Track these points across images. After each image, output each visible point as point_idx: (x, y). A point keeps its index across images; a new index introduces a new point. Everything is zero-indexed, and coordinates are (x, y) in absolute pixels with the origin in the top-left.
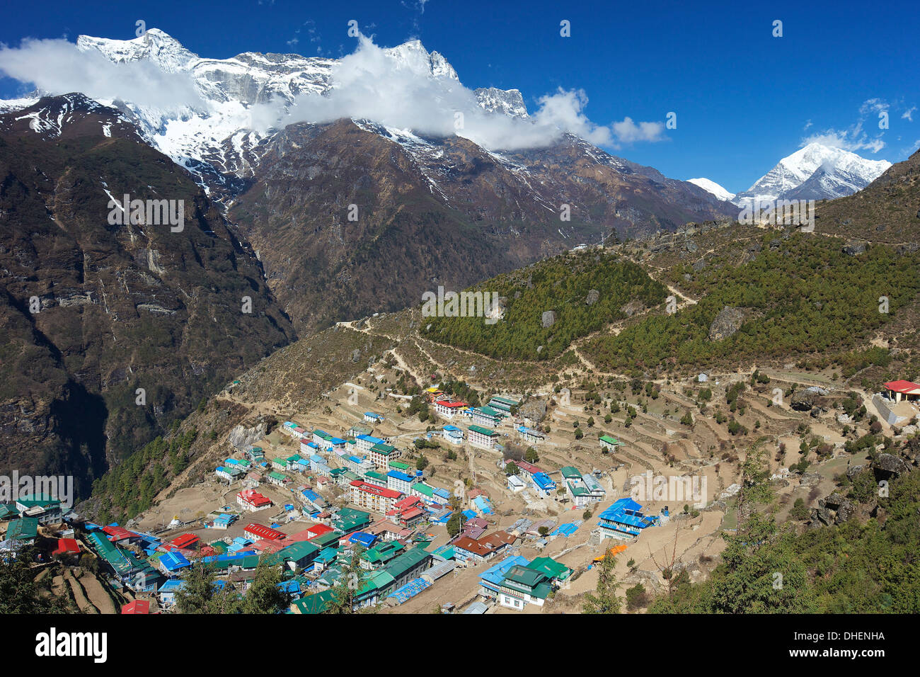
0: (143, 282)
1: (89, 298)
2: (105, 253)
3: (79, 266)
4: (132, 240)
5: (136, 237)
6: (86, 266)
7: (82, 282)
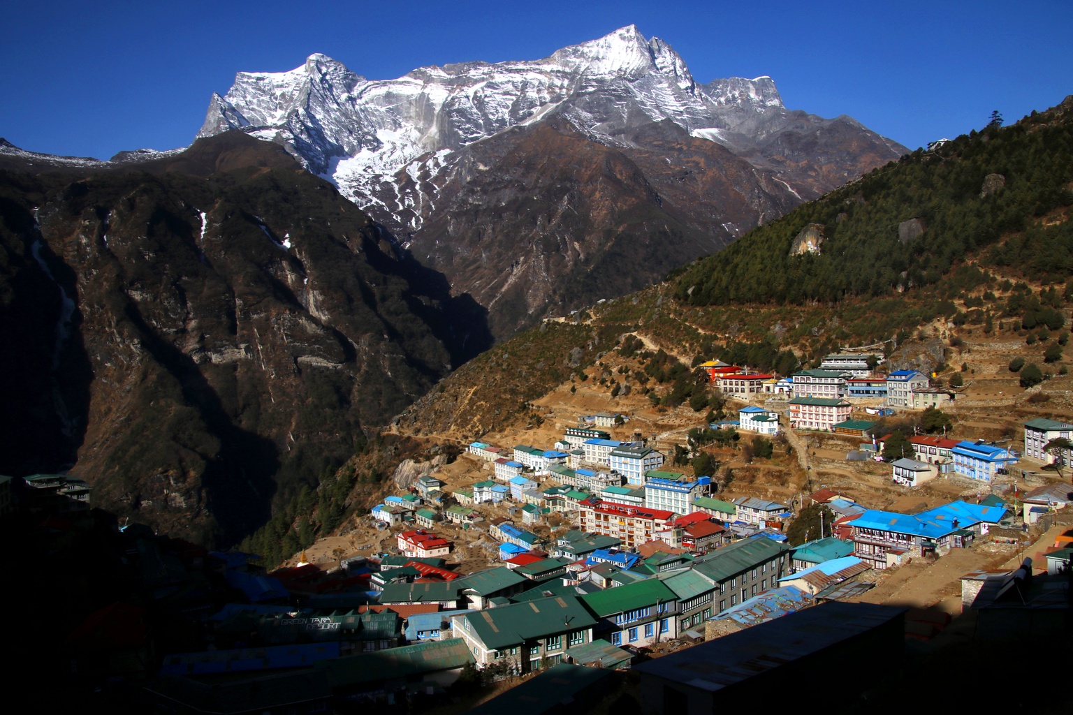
0: (303, 330)
1: (243, 352)
2: (259, 296)
3: (231, 314)
4: (289, 281)
5: (294, 277)
6: (238, 313)
7: (236, 333)
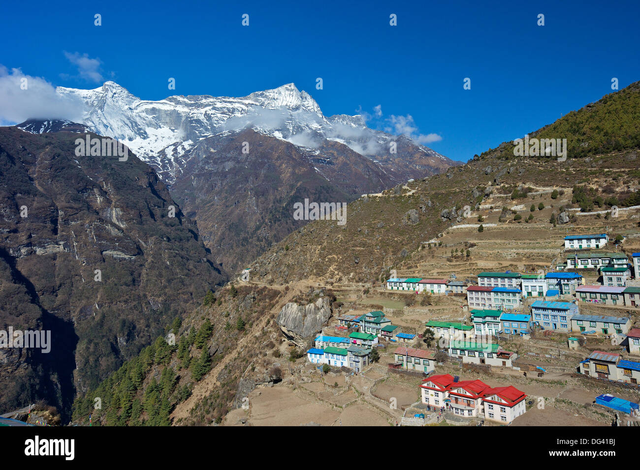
0: (109, 233)
1: (62, 247)
2: (77, 209)
3: (54, 221)
4: (98, 201)
5: (102, 199)
6: (60, 220)
7: (56, 234)
